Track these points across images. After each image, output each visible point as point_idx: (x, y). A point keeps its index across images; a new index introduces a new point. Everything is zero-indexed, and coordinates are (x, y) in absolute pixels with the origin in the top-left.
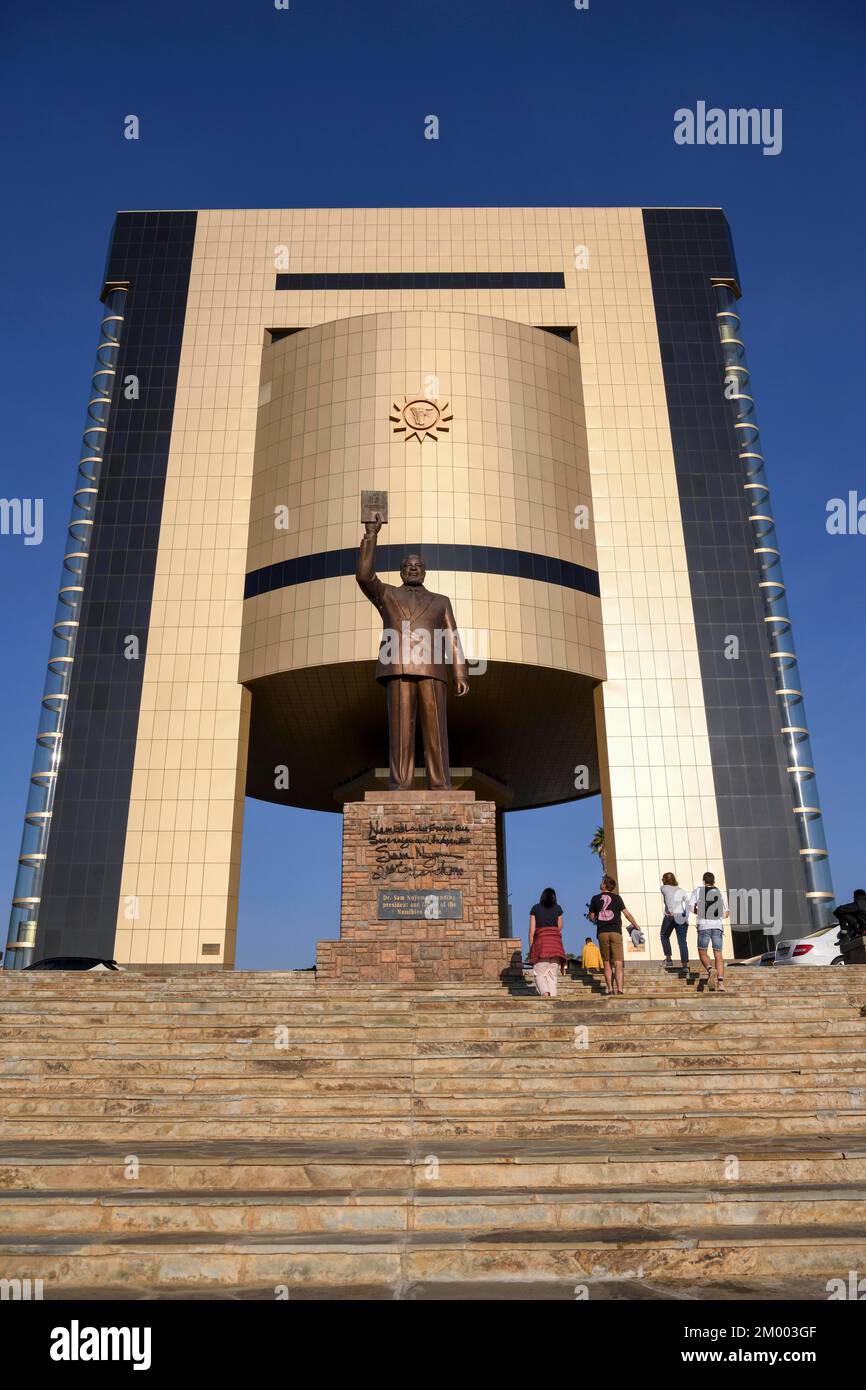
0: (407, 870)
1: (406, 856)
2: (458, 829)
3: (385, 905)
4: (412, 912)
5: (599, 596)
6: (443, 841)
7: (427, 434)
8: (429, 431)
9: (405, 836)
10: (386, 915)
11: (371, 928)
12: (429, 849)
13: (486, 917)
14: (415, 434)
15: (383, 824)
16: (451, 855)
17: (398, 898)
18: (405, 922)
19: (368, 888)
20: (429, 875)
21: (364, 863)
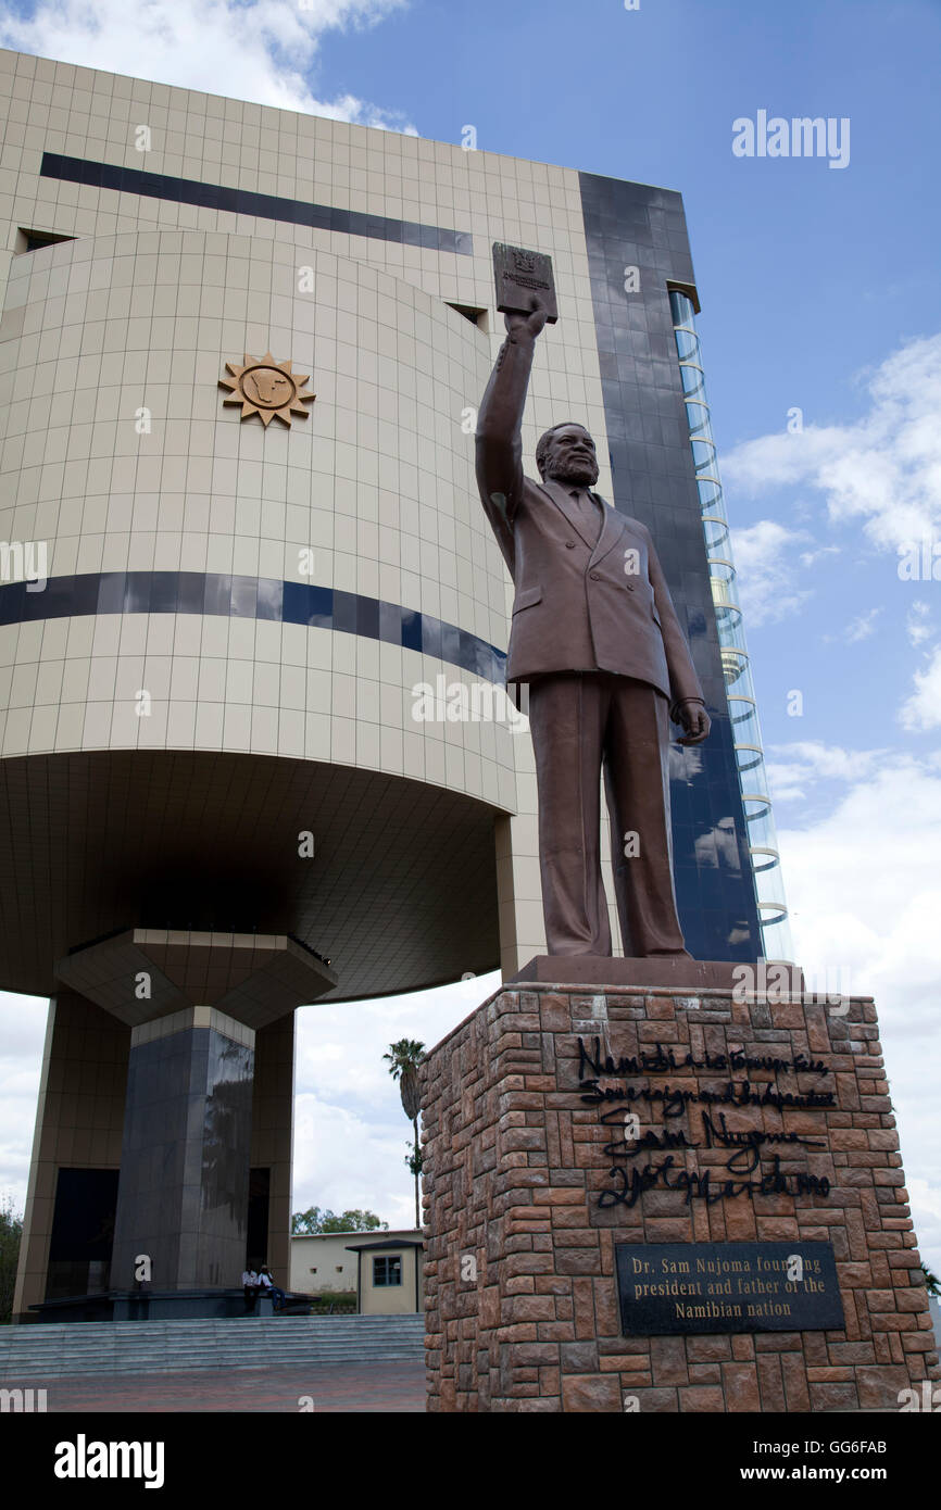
2: (800, 1066)
3: (637, 1289)
12: (736, 1121)
15: (610, 1052)
16: (793, 1139)
17: (673, 1269)
18: (697, 1342)
19: (588, 1236)
20: (742, 1197)
21: (569, 1160)
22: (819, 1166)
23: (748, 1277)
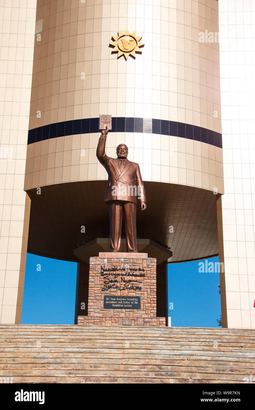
0: (117, 287)
1: (116, 281)
2: (140, 270)
3: (107, 302)
4: (119, 306)
5: (222, 148)
6: (133, 275)
7: (130, 55)
8: (131, 53)
9: (116, 272)
10: (107, 306)
11: (101, 312)
12: (127, 278)
13: (151, 308)
14: (123, 55)
15: (107, 267)
16: (136, 281)
17: (113, 300)
18: (116, 309)
19: (100, 295)
20: (126, 290)
21: (98, 283)
22: (141, 285)
23: (125, 301)
